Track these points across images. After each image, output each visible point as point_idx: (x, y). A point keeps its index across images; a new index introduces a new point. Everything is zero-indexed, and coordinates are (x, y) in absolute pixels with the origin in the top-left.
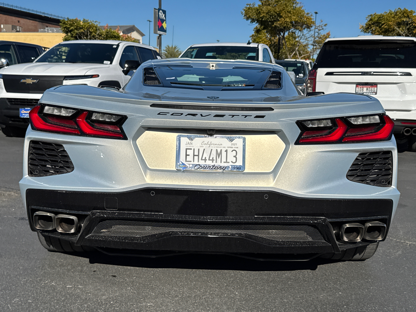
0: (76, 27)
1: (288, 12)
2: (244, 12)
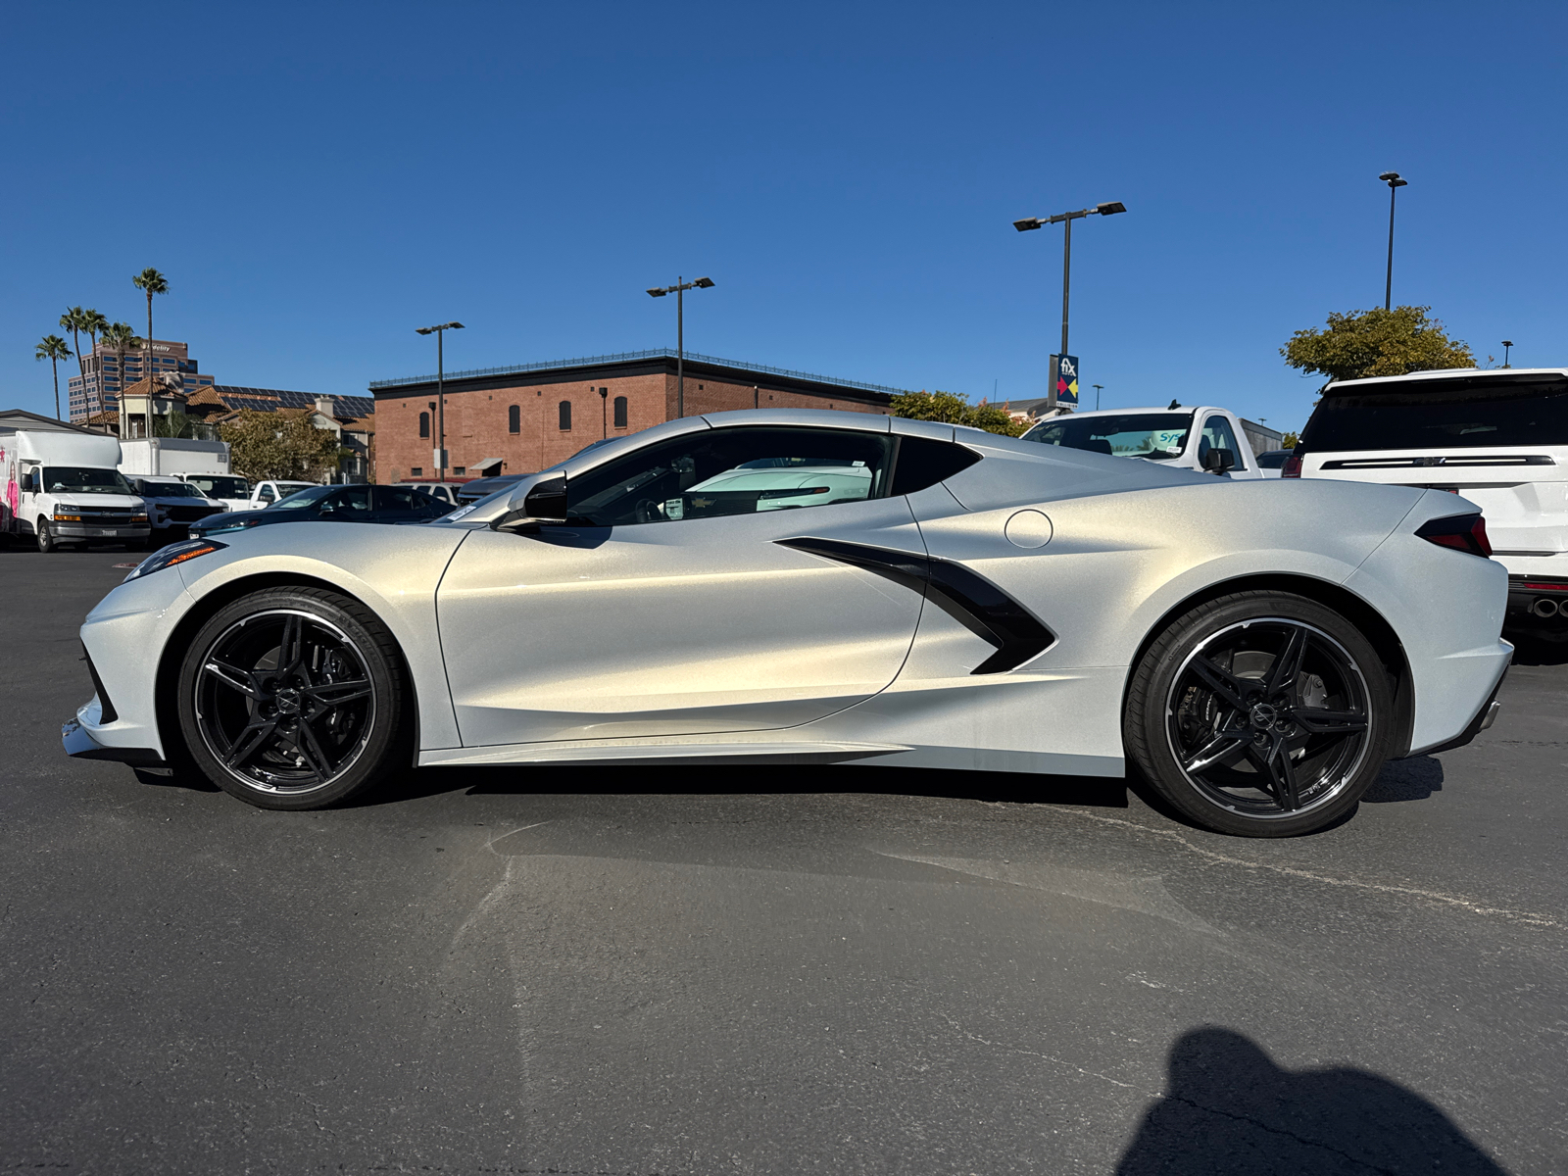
1: (1398, 342)
2: (1286, 349)
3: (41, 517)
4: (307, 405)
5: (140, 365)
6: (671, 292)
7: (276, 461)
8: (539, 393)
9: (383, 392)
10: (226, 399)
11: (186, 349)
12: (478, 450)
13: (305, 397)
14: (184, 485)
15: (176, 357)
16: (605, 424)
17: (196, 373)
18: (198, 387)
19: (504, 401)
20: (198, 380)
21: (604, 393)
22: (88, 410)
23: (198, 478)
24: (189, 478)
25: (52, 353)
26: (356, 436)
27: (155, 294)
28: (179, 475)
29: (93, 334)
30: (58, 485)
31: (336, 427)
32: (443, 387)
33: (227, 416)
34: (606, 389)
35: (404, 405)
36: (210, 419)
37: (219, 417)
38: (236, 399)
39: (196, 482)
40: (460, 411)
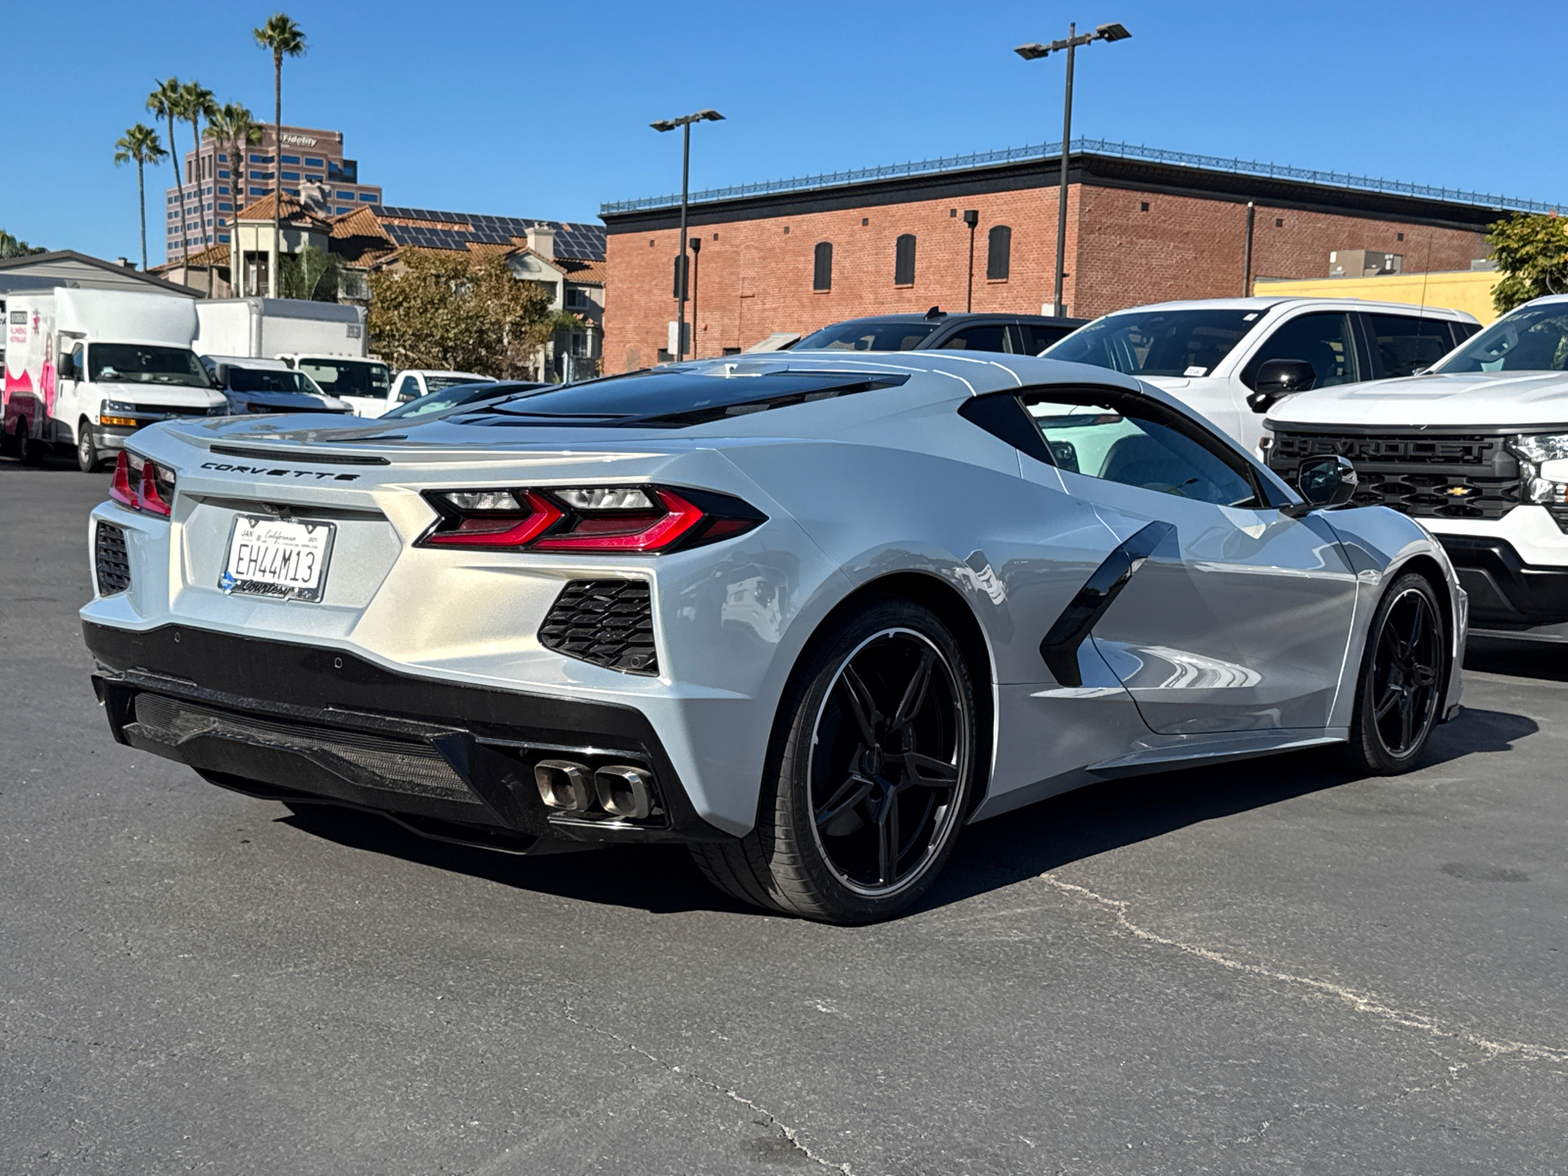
0: (1541, 245)
3: (84, 419)
4: (514, 240)
5: (272, 168)
6: (1056, 50)
7: (451, 335)
8: (865, 222)
9: (622, 221)
10: (389, 228)
11: (341, 142)
12: (763, 319)
13: (511, 226)
14: (291, 375)
15: (325, 156)
16: (971, 275)
17: (354, 180)
18: (357, 205)
19: (808, 234)
20: (357, 194)
21: (972, 219)
22: (186, 243)
23: (317, 363)
24: (304, 362)
25: (138, 155)
26: (588, 291)
27: (286, 56)
28: (288, 356)
29: (196, 123)
30: (108, 371)
31: (556, 275)
32: (687, 215)
33: (390, 257)
34: (975, 213)
35: (652, 243)
36: (366, 261)
37: (377, 258)
38: (405, 229)
39: (313, 368)
40: (737, 253)
